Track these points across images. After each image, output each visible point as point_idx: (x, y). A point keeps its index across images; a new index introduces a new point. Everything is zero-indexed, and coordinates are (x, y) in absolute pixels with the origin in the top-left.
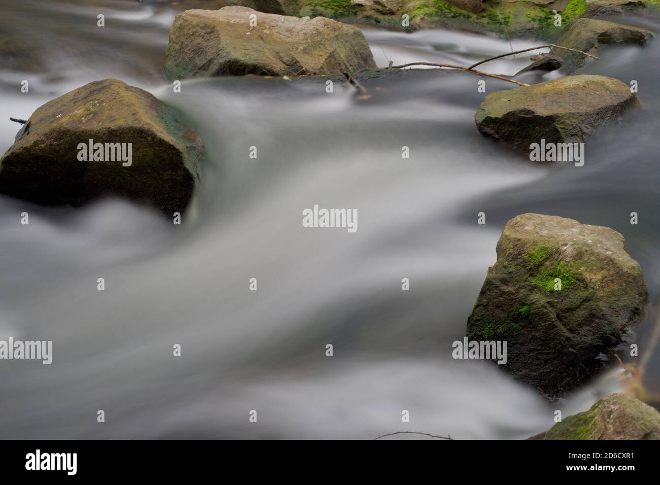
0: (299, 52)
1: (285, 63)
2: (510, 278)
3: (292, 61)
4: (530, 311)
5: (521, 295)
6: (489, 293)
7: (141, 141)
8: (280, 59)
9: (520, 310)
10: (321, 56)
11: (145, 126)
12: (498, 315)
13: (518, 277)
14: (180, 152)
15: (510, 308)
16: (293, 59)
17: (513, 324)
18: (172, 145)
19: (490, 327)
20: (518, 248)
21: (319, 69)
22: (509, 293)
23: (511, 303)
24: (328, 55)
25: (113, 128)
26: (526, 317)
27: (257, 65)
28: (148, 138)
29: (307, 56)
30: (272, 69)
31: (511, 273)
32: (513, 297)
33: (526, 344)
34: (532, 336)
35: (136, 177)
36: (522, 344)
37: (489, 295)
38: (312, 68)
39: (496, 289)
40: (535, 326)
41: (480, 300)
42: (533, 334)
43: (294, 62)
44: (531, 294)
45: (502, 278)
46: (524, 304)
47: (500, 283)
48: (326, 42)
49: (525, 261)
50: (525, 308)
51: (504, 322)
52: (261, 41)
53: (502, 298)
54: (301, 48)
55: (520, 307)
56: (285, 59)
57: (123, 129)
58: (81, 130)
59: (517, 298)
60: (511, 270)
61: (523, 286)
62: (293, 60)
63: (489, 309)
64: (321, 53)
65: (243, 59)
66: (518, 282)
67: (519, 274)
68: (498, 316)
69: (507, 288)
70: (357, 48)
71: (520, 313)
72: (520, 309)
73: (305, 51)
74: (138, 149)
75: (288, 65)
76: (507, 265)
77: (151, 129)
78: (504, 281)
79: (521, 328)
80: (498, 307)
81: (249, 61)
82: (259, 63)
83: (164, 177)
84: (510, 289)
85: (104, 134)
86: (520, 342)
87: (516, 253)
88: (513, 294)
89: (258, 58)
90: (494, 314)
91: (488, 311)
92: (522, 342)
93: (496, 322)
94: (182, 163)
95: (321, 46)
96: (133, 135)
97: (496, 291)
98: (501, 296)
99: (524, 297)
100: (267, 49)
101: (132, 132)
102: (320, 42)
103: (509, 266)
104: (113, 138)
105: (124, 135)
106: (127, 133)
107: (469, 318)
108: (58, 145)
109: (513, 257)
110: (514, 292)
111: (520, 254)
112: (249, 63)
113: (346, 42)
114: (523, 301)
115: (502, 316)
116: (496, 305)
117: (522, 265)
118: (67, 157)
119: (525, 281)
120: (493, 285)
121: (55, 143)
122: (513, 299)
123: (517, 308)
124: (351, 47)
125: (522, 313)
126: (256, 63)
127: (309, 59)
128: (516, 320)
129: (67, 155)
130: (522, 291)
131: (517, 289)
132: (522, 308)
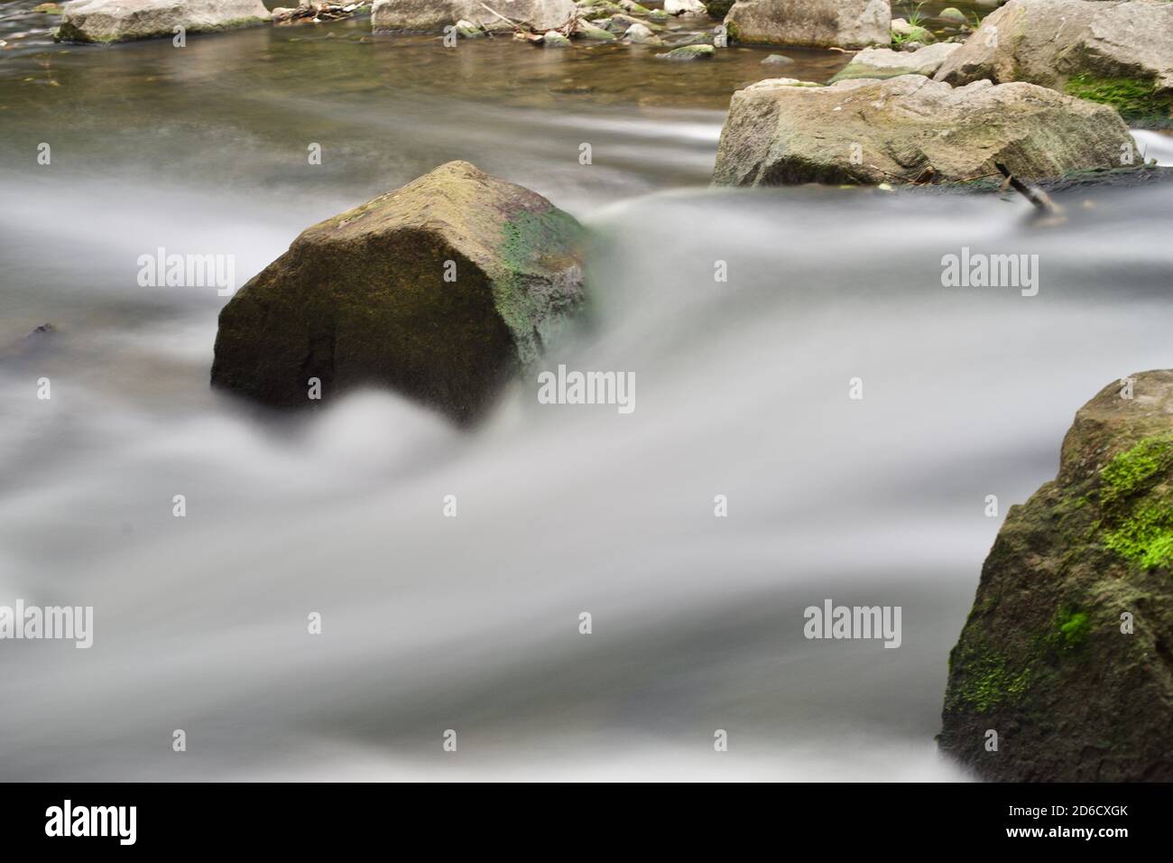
0: (937, 141)
1: (899, 163)
2: (1053, 531)
3: (913, 159)
4: (1088, 629)
5: (1070, 580)
6: (999, 579)
7: (420, 258)
8: (892, 154)
9: (1065, 627)
10: (985, 148)
11: (429, 225)
12: (1013, 642)
13: (1071, 530)
14: (487, 278)
15: (1044, 620)
16: (918, 152)
17: (1047, 670)
18: (474, 263)
19: (993, 680)
20: (1093, 448)
21: (971, 174)
22: (1046, 577)
23: (1046, 607)
24: (1003, 146)
25: (377, 233)
26: (1078, 648)
27: (836, 166)
28: (433, 251)
29: (952, 149)
30: (867, 176)
31: (1056, 517)
32: (1053, 587)
33: (1075, 733)
34: (1090, 707)
35: (414, 338)
36: (1065, 731)
37: (998, 583)
38: (956, 170)
39: (1014, 565)
40: (1097, 675)
41: (979, 601)
42: (1092, 700)
43: (918, 158)
44: (1100, 579)
45: (1032, 533)
46: (1075, 609)
47: (1026, 546)
48: (1007, 123)
49: (1097, 484)
50: (1078, 620)
51: (1026, 664)
52: (862, 122)
53: (1027, 592)
54: (945, 133)
55: (1067, 617)
56: (900, 156)
57: (392, 234)
58: (327, 241)
59: (1062, 591)
60: (1058, 509)
61: (1082, 555)
62: (917, 156)
63: (994, 626)
64: (986, 143)
65: (810, 156)
66: (1070, 542)
67: (1074, 521)
68: (1014, 647)
69: (1043, 561)
70: (1100, 148)
71: (1064, 633)
72: (1065, 622)
73: (951, 139)
74: (417, 277)
75: (904, 167)
76: (1055, 496)
77: (439, 231)
78: (1038, 543)
79: (1064, 682)
80: (1016, 618)
81: (822, 160)
82: (841, 164)
83: (462, 338)
84: (1049, 563)
85: (362, 247)
86: (1061, 724)
87: (1082, 464)
88: (1052, 579)
89: (842, 153)
90: (1006, 640)
91: (992, 631)
92: (1066, 726)
93: (1008, 662)
94: (491, 303)
95: (992, 130)
96: (407, 247)
97: (1014, 571)
98: (1024, 586)
99: (1078, 588)
100: (869, 137)
101: (406, 239)
102: (992, 121)
103: (1060, 499)
104: (376, 255)
105: (394, 246)
106: (397, 243)
107: (953, 653)
108: (294, 278)
109: (1076, 475)
110: (1055, 571)
111: (1092, 465)
112: (822, 163)
113: (1070, 130)
114: (1075, 600)
115: (1022, 644)
116: (1010, 612)
117: (1088, 494)
118: (308, 302)
119: (1089, 542)
120: (1008, 552)
121: (291, 273)
122: (1052, 594)
123: (1058, 619)
124: (1083, 143)
125: (1068, 635)
126: (835, 162)
127: (956, 155)
128: (1053, 659)
129: (307, 299)
130: (1075, 569)
131: (1065, 563)
132: (1070, 620)
